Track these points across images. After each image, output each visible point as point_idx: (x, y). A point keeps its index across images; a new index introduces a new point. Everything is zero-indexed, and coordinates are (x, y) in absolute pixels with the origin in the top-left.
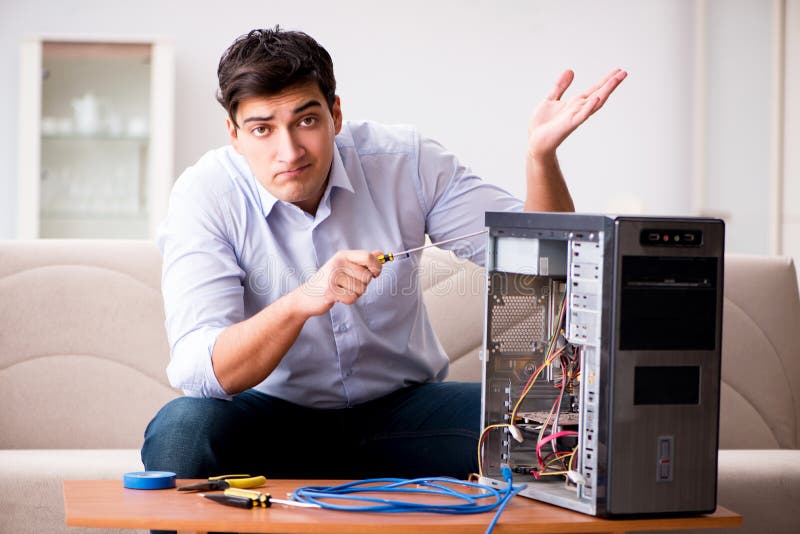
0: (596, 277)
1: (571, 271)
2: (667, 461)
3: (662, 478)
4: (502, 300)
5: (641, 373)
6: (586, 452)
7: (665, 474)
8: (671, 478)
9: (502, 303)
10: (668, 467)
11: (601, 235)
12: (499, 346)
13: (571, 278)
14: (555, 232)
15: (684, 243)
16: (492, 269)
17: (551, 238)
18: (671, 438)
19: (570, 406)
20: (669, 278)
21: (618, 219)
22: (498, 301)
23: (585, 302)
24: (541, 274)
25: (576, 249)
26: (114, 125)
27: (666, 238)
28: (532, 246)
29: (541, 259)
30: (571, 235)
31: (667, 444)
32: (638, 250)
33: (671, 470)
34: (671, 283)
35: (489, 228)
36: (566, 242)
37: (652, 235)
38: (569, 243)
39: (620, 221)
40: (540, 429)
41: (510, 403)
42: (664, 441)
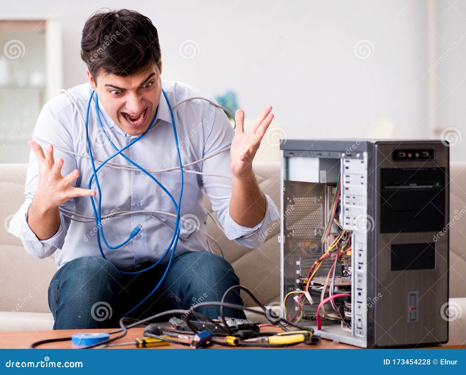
0: (362, 183)
1: (343, 179)
2: (415, 309)
3: (411, 320)
4: (293, 201)
5: (395, 249)
6: (357, 304)
7: (413, 317)
9: (293, 203)
10: (416, 313)
11: (365, 154)
12: (292, 232)
13: (343, 184)
14: (331, 153)
15: (422, 158)
16: (285, 179)
17: (329, 157)
18: (417, 292)
19: (342, 272)
20: (412, 183)
21: (377, 143)
22: (290, 201)
23: (354, 201)
24: (321, 182)
25: (347, 164)
27: (410, 155)
28: (315, 163)
29: (321, 171)
30: (343, 155)
31: (414, 297)
33: (418, 315)
34: (414, 186)
35: (282, 151)
36: (339, 160)
37: (401, 153)
38: (341, 160)
39: (379, 145)
40: (322, 289)
41: (300, 272)
42: (412, 295)
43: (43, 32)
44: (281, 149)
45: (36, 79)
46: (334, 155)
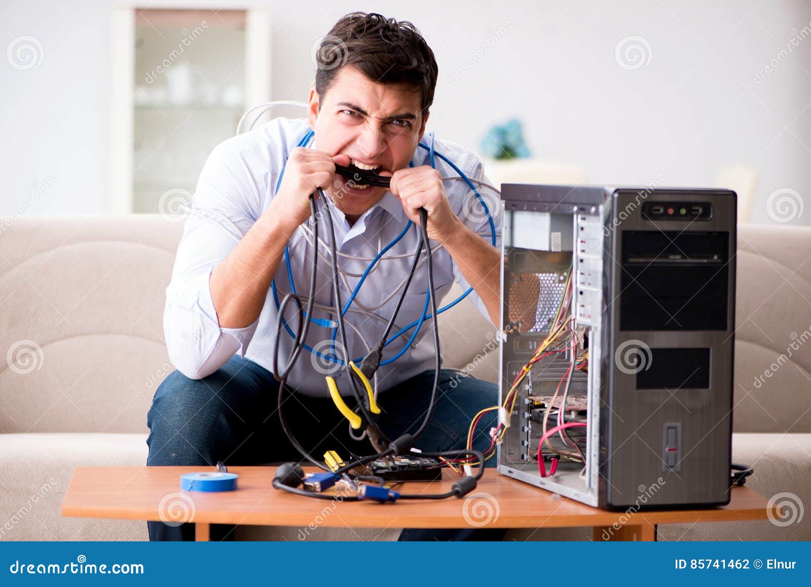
1: (578, 247)
3: (668, 467)
4: (521, 278)
7: (671, 462)
8: (678, 467)
10: (676, 456)
11: (602, 209)
12: (518, 326)
13: (577, 253)
14: (561, 205)
15: (690, 216)
16: (508, 244)
17: (559, 211)
18: (678, 425)
20: (674, 253)
21: (616, 191)
23: (589, 279)
24: (553, 250)
25: (582, 223)
26: (210, 93)
27: (671, 211)
28: (545, 220)
29: (553, 234)
30: (575, 208)
31: (673, 431)
32: (640, 224)
33: (679, 458)
34: (677, 258)
35: (504, 201)
36: (571, 217)
37: (655, 208)
38: (575, 216)
39: (620, 194)
40: (557, 414)
41: (530, 387)
42: (669, 428)
45: (232, 96)
46: (564, 209)
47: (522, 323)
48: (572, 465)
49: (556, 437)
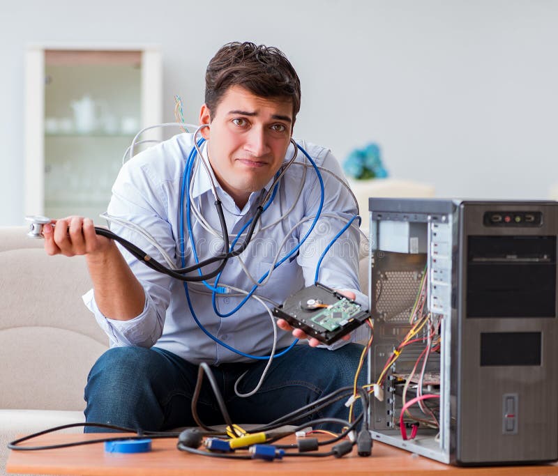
1: (431, 249)
2: (513, 416)
3: (508, 430)
4: (385, 276)
5: (486, 338)
7: (510, 427)
8: (516, 431)
10: (514, 421)
11: (450, 217)
12: (383, 315)
13: (431, 255)
14: (418, 215)
15: (525, 223)
16: (375, 248)
17: (415, 221)
18: (516, 395)
20: (511, 254)
21: (462, 203)
22: (382, 276)
23: (441, 276)
24: (412, 252)
25: (435, 230)
27: (508, 219)
28: (405, 227)
29: (412, 239)
30: (429, 218)
31: (512, 400)
32: (482, 230)
33: (516, 423)
34: (513, 258)
35: (371, 212)
36: (426, 224)
37: (495, 216)
38: (429, 224)
39: (465, 205)
41: (394, 366)
42: (508, 398)
43: (138, 66)
44: (370, 210)
46: (420, 218)
47: (387, 313)
48: (430, 431)
49: (415, 406)
